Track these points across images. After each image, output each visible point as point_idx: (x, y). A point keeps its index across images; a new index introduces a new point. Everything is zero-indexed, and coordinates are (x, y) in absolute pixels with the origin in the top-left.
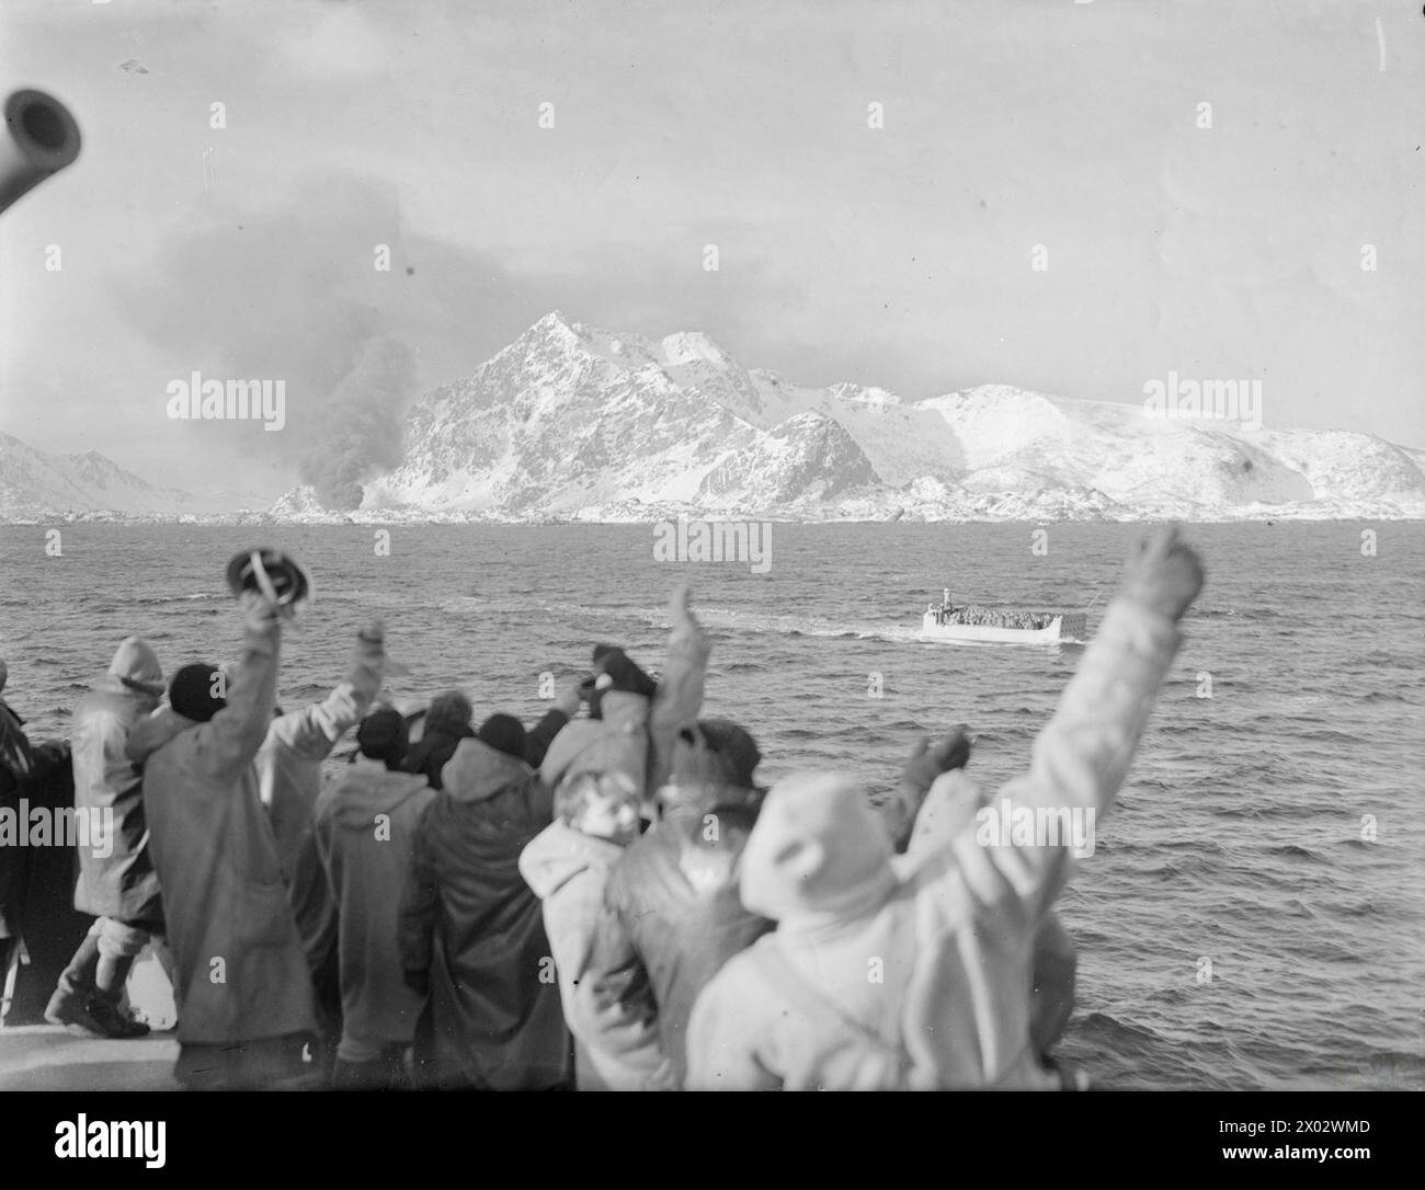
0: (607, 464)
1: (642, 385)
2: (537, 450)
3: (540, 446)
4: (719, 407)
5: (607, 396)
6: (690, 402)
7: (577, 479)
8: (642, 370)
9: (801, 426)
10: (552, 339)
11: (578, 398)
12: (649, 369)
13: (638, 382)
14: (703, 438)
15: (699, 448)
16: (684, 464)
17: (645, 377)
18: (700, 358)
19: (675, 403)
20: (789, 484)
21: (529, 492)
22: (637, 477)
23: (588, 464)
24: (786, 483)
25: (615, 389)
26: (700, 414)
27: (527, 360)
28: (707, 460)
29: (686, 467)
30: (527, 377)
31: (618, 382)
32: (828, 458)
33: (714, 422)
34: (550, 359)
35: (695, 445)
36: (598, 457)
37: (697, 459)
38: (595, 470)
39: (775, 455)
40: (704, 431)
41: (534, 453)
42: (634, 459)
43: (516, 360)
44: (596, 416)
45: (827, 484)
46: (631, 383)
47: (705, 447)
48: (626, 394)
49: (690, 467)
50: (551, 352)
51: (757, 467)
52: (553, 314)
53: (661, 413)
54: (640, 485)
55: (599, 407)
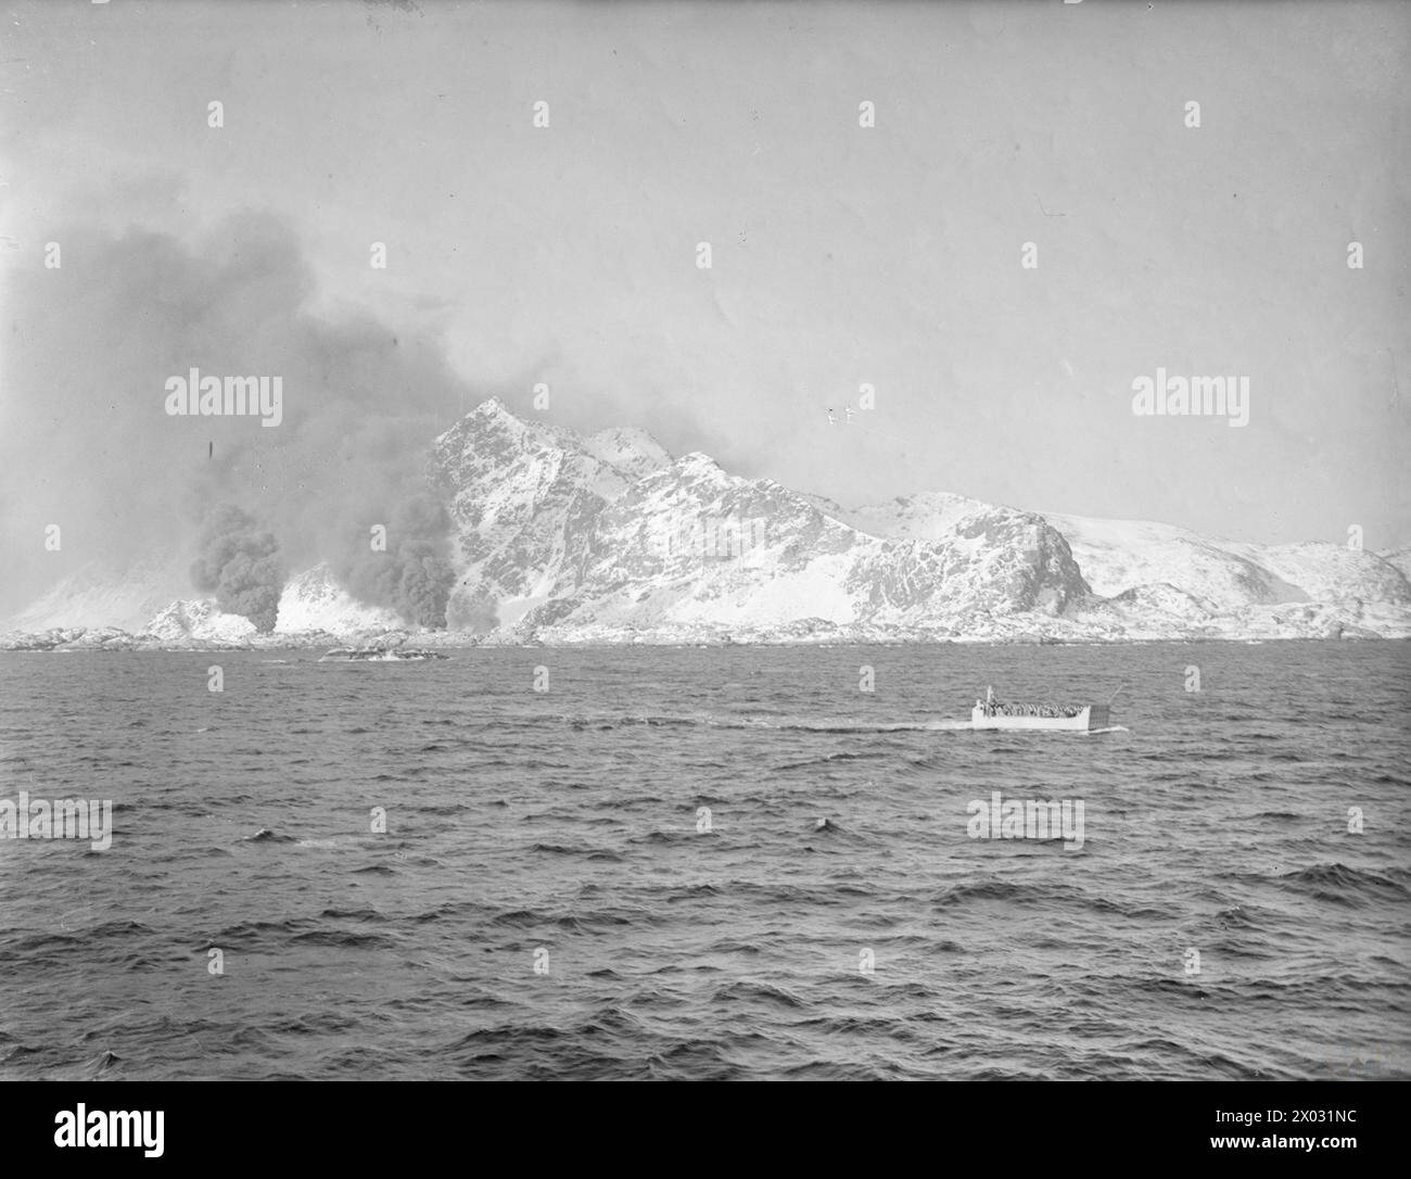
0: (660, 572)
1: (690, 479)
2: (509, 557)
3: (513, 552)
4: (804, 503)
5: (645, 490)
6: (769, 498)
7: (622, 590)
8: (687, 460)
9: (1003, 523)
10: (496, 429)
11: (552, 497)
12: (694, 459)
13: (684, 474)
14: (790, 540)
15: (785, 553)
16: (770, 571)
17: (691, 468)
18: (645, 455)
19: (750, 499)
20: (1022, 594)
21: (558, 605)
22: (712, 587)
23: (634, 572)
24: (1018, 592)
25: (654, 482)
26: (781, 513)
27: (466, 452)
28: (797, 566)
29: (773, 575)
30: (469, 473)
31: (659, 474)
32: (1052, 561)
33: (801, 521)
34: (496, 454)
35: (779, 548)
36: (647, 563)
37: (784, 566)
38: (644, 578)
39: (974, 557)
40: (788, 533)
41: (504, 561)
42: (698, 566)
43: (454, 452)
44: (634, 515)
45: (1059, 594)
46: (676, 475)
47: (792, 551)
48: (670, 488)
49: (777, 575)
50: (496, 444)
51: (950, 573)
52: (491, 401)
53: (730, 511)
54: (717, 596)
55: (635, 503)
